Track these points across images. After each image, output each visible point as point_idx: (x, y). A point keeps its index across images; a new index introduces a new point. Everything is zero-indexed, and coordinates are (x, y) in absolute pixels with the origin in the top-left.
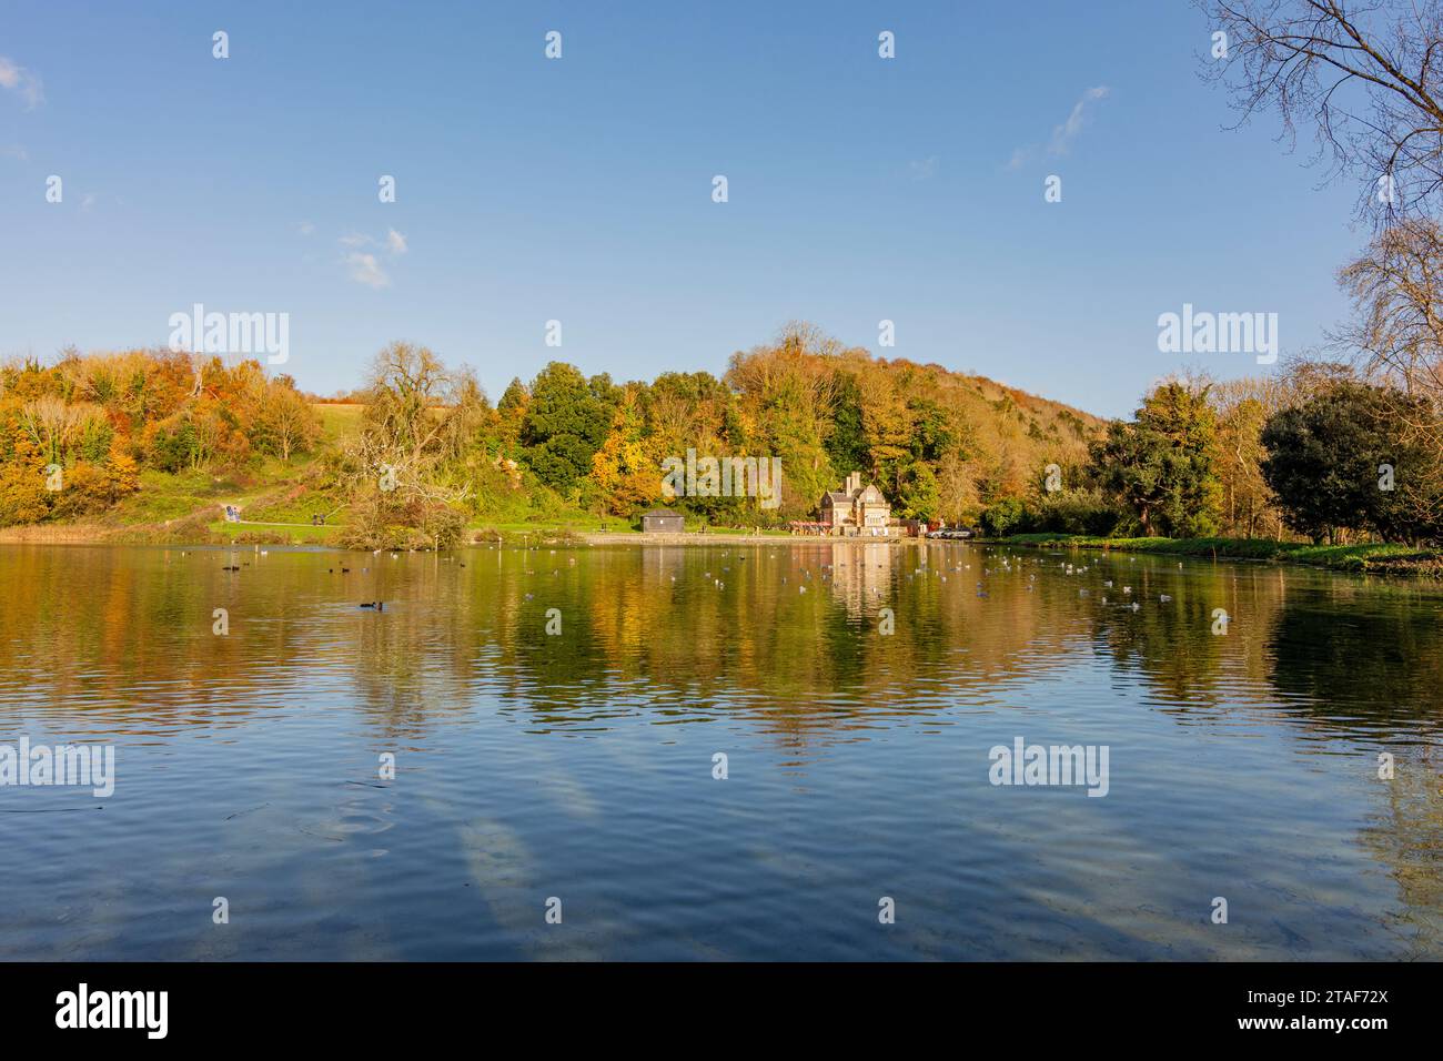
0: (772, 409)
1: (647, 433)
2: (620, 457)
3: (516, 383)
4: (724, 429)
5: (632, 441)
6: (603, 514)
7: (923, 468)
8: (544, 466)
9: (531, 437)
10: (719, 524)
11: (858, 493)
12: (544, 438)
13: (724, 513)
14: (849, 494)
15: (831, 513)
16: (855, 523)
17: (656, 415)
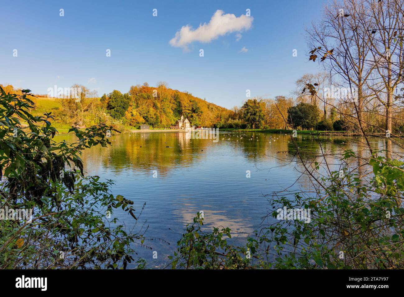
0: (163, 102)
1: (137, 107)
2: (131, 112)
3: (105, 95)
4: (154, 106)
5: (134, 109)
6: (129, 126)
7: (194, 115)
8: (113, 114)
9: (110, 107)
10: (155, 127)
11: (184, 121)
12: (113, 108)
13: (156, 125)
14: (182, 121)
15: (178, 125)
16: (183, 127)
17: (139, 103)
